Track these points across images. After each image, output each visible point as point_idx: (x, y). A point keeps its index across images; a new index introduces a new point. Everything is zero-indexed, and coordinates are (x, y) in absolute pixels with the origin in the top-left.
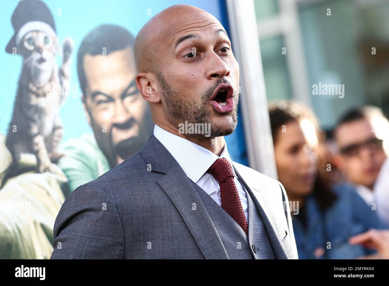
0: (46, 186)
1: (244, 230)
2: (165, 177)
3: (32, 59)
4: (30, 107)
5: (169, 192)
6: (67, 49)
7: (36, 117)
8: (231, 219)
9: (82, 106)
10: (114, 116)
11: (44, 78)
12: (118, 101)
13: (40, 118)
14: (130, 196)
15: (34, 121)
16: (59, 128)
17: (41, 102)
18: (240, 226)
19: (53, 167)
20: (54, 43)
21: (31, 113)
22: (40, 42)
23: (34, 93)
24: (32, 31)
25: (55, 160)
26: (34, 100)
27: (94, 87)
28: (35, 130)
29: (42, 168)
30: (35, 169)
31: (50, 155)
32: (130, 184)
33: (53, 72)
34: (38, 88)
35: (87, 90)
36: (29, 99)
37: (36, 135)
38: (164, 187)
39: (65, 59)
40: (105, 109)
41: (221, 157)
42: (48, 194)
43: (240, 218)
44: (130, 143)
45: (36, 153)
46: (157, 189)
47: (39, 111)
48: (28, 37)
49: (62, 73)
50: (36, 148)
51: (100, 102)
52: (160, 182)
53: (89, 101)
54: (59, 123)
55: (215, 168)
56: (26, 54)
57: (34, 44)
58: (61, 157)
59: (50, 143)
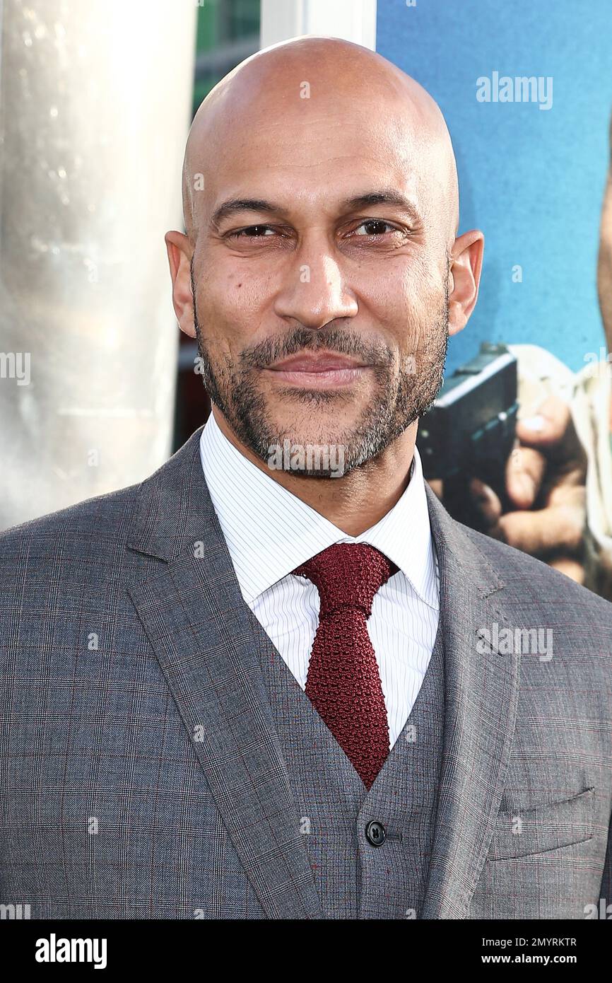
38: (144, 606)
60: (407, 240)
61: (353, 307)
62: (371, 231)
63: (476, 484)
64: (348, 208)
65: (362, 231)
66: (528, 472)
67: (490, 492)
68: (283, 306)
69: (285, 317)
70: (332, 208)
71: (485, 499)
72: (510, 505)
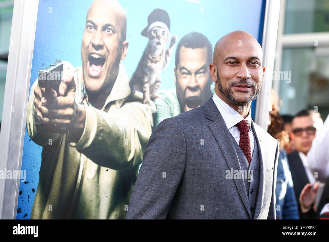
0: (145, 111)
1: (248, 162)
2: (213, 123)
3: (154, 41)
4: (147, 67)
5: (214, 132)
6: (173, 41)
7: (148, 73)
8: (243, 154)
9: (174, 73)
10: (189, 83)
11: (157, 53)
12: (193, 75)
13: (150, 74)
14: (192, 129)
15: (147, 75)
16: (159, 82)
17: (153, 66)
18: (247, 159)
19: (151, 102)
20: (167, 36)
21: (146, 70)
22: (160, 33)
23: (150, 60)
24: (157, 26)
25: (153, 99)
26: (150, 64)
27: (182, 64)
28: (146, 80)
29: (145, 101)
30: (141, 101)
31: (151, 95)
32: (193, 123)
33: (163, 51)
34: (153, 58)
35: (178, 65)
36: (147, 63)
37: (146, 83)
38: (212, 129)
39: (171, 46)
40: (186, 78)
41: (246, 119)
42: (145, 115)
43: (248, 155)
44: (194, 99)
45: (144, 92)
46: (208, 129)
47: (151, 70)
48: (154, 29)
49: (167, 53)
50: (144, 89)
51: (184, 73)
52: (210, 125)
53: (178, 71)
54: (159, 79)
55: (240, 125)
56: (151, 38)
57: (157, 34)
58: (156, 98)
59: (152, 89)
60: (258, 66)
61: (250, 76)
62: (252, 64)
63: (52, 90)
64: (250, 59)
65: (251, 64)
66: (64, 88)
67: (55, 91)
68: (238, 75)
69: (238, 77)
70: (247, 59)
71: (54, 93)
72: (59, 95)
